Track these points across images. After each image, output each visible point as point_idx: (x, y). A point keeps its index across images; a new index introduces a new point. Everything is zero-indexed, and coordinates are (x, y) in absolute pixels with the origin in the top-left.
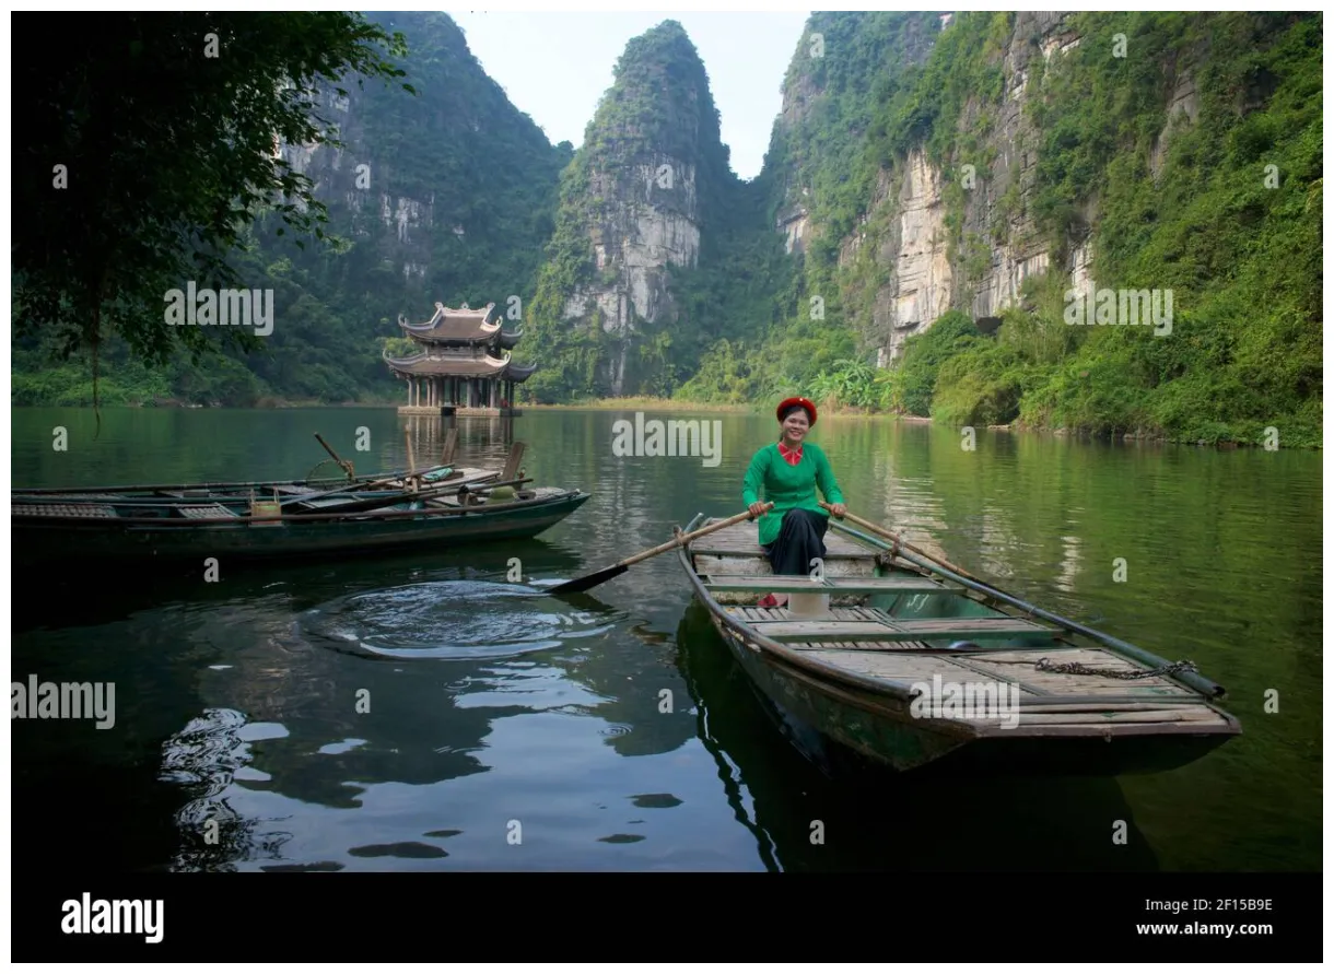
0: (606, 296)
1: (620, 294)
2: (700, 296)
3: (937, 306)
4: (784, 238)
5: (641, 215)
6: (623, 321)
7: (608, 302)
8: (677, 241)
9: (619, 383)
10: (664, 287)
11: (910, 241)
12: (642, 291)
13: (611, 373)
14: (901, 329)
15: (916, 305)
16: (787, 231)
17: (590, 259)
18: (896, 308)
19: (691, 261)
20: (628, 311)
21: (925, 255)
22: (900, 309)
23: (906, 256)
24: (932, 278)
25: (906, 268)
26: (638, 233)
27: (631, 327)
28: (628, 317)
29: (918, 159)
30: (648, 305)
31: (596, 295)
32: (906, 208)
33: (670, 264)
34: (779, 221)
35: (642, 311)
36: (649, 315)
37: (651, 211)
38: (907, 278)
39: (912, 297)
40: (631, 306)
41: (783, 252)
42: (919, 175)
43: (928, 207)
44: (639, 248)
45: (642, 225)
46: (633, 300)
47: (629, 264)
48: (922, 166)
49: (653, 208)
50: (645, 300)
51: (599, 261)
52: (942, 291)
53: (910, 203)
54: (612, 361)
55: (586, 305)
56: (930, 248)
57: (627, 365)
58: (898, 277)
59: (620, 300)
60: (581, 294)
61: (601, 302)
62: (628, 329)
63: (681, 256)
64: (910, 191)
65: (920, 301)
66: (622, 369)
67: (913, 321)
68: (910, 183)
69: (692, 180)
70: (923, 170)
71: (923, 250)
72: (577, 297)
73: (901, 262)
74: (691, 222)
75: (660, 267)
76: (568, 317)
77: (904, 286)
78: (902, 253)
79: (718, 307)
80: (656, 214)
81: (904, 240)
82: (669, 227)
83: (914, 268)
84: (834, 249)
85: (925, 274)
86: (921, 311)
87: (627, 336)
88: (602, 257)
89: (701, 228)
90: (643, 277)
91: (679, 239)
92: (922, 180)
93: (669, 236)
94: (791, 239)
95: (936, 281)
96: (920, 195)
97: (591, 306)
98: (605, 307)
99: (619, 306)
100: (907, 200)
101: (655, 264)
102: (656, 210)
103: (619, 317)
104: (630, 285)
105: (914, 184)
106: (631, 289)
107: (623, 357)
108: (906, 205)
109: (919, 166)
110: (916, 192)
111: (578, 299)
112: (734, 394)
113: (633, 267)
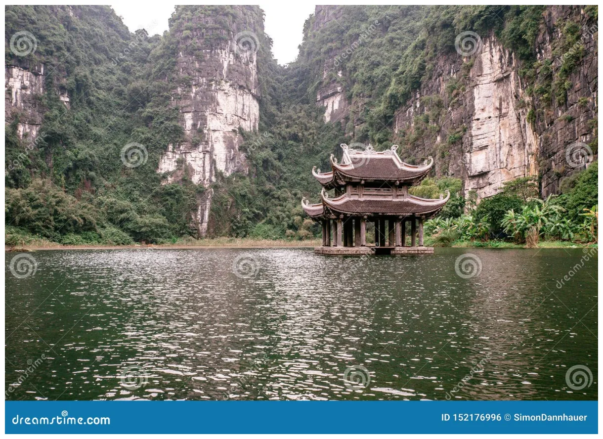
0: (194, 154)
1: (205, 152)
2: (264, 154)
3: (505, 158)
4: (323, 110)
5: (220, 89)
6: (207, 175)
7: (195, 159)
8: (245, 112)
9: (205, 225)
10: (237, 147)
11: (482, 108)
12: (220, 151)
13: (199, 217)
14: (473, 177)
15: (487, 158)
16: (325, 104)
17: (179, 124)
18: (470, 160)
19: (254, 127)
20: (211, 166)
21: (493, 119)
22: (473, 160)
23: (478, 119)
24: (500, 137)
25: (479, 129)
26: (218, 104)
27: (214, 179)
28: (211, 171)
29: (488, 44)
30: (226, 161)
31: (186, 153)
32: (478, 82)
33: (240, 129)
34: (319, 97)
35: (221, 166)
36: (227, 169)
37: (226, 86)
38: (479, 137)
39: (484, 152)
40: (213, 162)
41: (322, 121)
42: (489, 56)
43: (495, 81)
44: (218, 116)
45: (220, 97)
46: (214, 157)
47: (211, 129)
48: (491, 49)
49: (228, 84)
50: (223, 157)
51: (187, 125)
52: (508, 146)
53: (481, 78)
54: (200, 208)
55: (177, 162)
56: (497, 113)
57: (212, 210)
58: (471, 136)
59: (204, 158)
60: (173, 152)
61: (189, 159)
62: (211, 181)
63: (248, 123)
64: (481, 69)
65: (491, 155)
66: (207, 213)
67: (485, 170)
68: (481, 62)
69: (255, 63)
70: (491, 53)
71: (492, 115)
72: (170, 154)
73: (474, 124)
74: (254, 96)
75: (234, 131)
76: (163, 172)
77: (477, 143)
78: (476, 117)
79: (277, 163)
80: (231, 89)
81: (476, 107)
82: (240, 98)
83: (484, 128)
84: (390, 117)
85: (493, 133)
86: (491, 162)
87: (210, 187)
88: (189, 123)
89: (260, 101)
90: (221, 139)
91: (246, 110)
92: (491, 61)
93: (240, 106)
94: (329, 110)
95: (503, 139)
96: (489, 72)
97: (180, 162)
98: (192, 163)
99: (204, 164)
100: (478, 76)
101: (230, 128)
102: (231, 86)
103: (204, 170)
104: (212, 146)
105: (484, 63)
106: (213, 148)
107: (208, 203)
108: (478, 80)
109: (488, 49)
110: (486, 70)
111: (171, 157)
112: (302, 232)
113: (214, 131)
